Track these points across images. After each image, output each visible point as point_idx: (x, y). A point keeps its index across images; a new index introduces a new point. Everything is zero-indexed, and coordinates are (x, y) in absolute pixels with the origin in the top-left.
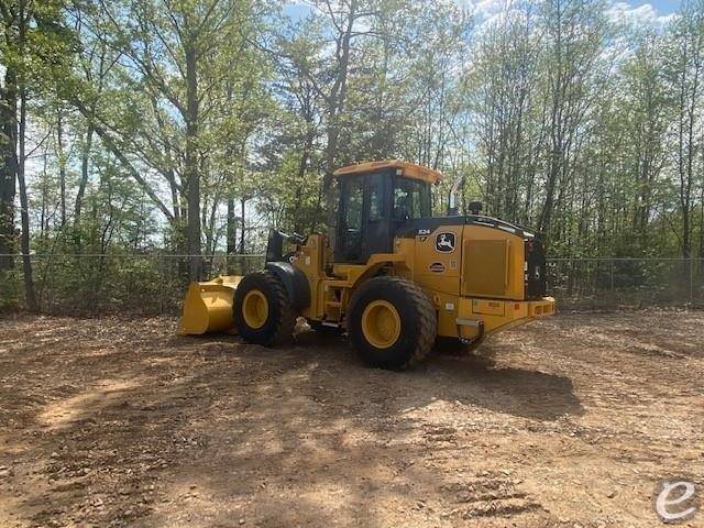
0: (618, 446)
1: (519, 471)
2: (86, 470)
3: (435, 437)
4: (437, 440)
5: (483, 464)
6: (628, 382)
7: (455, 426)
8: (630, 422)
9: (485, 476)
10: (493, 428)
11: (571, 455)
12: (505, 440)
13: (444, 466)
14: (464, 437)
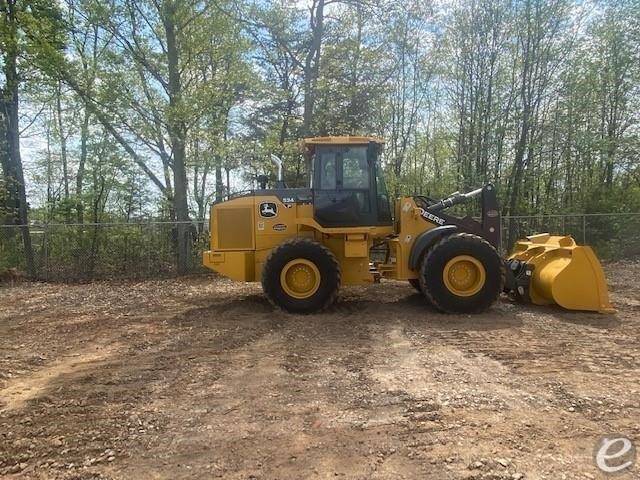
0: (626, 422)
1: (518, 460)
2: (23, 465)
3: (418, 415)
4: (421, 419)
5: (474, 451)
6: (617, 341)
7: (439, 401)
8: (633, 391)
9: (478, 468)
10: (481, 402)
11: (575, 437)
12: (496, 418)
13: (428, 455)
14: (450, 414)
